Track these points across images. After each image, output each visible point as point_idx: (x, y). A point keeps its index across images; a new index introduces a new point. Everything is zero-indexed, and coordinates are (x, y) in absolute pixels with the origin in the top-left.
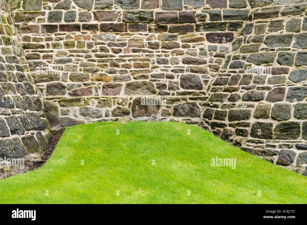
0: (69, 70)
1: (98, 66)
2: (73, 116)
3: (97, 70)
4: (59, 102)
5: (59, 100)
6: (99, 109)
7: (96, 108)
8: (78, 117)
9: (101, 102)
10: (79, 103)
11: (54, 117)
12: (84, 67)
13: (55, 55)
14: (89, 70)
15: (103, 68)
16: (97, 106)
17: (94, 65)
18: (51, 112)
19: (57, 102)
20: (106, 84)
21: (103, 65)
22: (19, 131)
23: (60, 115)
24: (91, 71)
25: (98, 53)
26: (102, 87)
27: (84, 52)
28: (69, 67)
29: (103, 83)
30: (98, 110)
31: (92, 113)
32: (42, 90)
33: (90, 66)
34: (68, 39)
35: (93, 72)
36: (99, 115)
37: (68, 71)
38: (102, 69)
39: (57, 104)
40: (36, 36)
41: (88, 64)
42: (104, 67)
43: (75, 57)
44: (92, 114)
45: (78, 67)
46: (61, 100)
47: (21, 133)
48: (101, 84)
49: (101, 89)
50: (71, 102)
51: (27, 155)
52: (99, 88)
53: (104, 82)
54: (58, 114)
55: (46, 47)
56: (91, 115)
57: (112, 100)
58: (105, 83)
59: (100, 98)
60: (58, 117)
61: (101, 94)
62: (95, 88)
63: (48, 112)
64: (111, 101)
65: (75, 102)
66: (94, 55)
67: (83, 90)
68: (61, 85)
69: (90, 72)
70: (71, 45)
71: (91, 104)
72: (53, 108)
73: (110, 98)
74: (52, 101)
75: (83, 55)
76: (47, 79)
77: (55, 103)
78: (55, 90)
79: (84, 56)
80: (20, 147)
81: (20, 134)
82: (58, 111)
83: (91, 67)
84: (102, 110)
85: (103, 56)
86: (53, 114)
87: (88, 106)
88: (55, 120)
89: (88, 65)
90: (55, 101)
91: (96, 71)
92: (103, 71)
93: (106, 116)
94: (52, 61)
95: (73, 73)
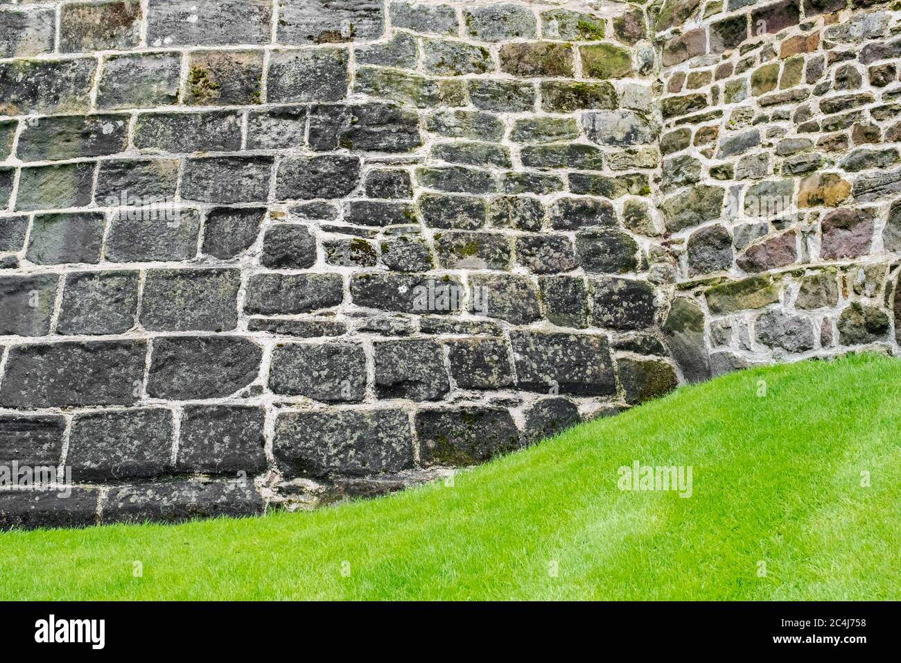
0: (746, 174)
1: (821, 145)
2: (741, 348)
3: (814, 162)
4: (707, 295)
5: (706, 288)
6: (803, 315)
7: (795, 313)
8: (752, 349)
9: (806, 287)
10: (752, 295)
11: (691, 354)
12: (786, 156)
13: (724, 125)
14: (795, 166)
15: (834, 150)
16: (797, 306)
17: (809, 143)
18: (681, 335)
19: (702, 297)
20: (832, 212)
21: (833, 140)
22: (421, 389)
23: (708, 345)
24: (800, 169)
25: (831, 95)
26: (819, 229)
27: (794, 99)
28: (749, 162)
29: (824, 211)
30: (801, 318)
31: (786, 333)
32: (676, 257)
33: (800, 149)
34: (765, 58)
35: (805, 172)
36: (802, 341)
37: (745, 178)
38: (831, 156)
39: (702, 305)
40: (698, 66)
41: (795, 145)
42: (837, 147)
43: (769, 124)
44: (786, 337)
45: (770, 161)
46: (709, 287)
47: (425, 395)
48: (818, 215)
49: (818, 237)
50: (733, 294)
51: (419, 468)
52: (813, 232)
53: (828, 206)
54: (702, 343)
55: (709, 100)
56: (782, 339)
57: (840, 274)
58: (831, 209)
59: (804, 272)
60: (703, 351)
61: (818, 255)
62: (803, 232)
63: (673, 335)
64: (835, 282)
65: (744, 295)
66: (818, 105)
67: (772, 245)
68: (720, 234)
69: (796, 174)
70: (767, 81)
71: (781, 298)
72: (687, 319)
73: (833, 270)
74: (691, 293)
75: (789, 113)
76: (691, 218)
77: (697, 301)
78: (706, 255)
79: (792, 114)
80: (394, 440)
81: (422, 398)
82: (702, 331)
83: (802, 153)
84: (811, 319)
85: (840, 102)
86: (688, 342)
87: (774, 307)
88: (695, 363)
89: (795, 149)
90: (697, 294)
91: (813, 169)
92: (833, 163)
93: (825, 342)
94: (713, 149)
95: (758, 183)
